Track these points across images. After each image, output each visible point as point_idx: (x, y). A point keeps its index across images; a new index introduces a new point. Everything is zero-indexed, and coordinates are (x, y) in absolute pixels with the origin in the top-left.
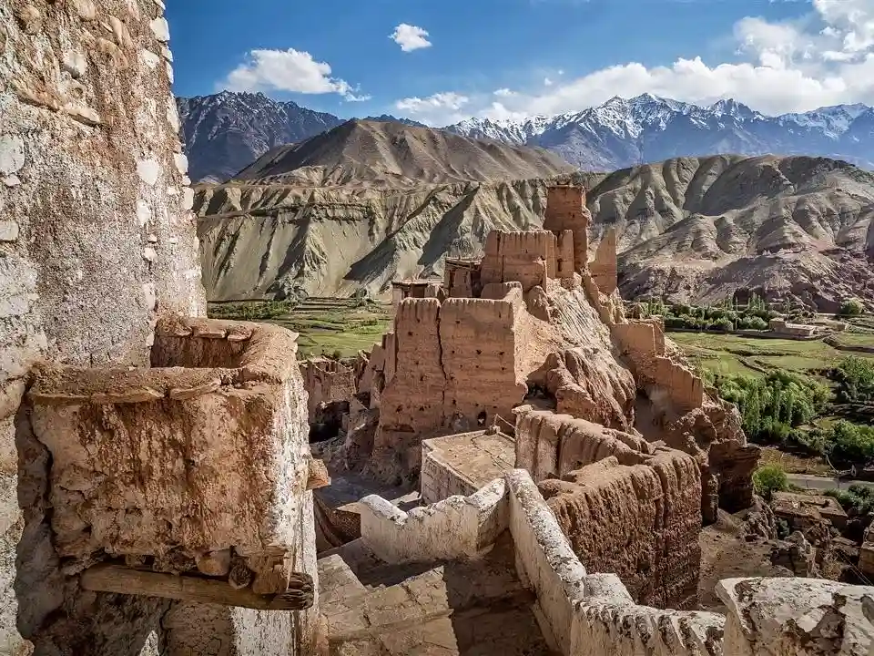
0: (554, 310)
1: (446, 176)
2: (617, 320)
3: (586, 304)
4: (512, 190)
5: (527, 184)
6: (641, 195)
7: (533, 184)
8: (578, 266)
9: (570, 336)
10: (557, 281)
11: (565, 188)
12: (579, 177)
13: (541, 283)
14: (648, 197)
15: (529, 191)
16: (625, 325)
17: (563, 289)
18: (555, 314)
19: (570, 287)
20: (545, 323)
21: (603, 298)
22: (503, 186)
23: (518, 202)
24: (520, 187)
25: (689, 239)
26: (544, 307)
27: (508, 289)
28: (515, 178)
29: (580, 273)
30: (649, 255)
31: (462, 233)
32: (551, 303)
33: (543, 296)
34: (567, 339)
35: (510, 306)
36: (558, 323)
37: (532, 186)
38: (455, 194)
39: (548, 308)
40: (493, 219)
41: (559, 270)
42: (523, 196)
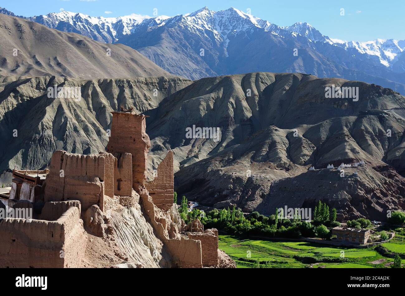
0: (109, 227)
1: (29, 68)
2: (171, 234)
3: (143, 221)
4: (99, 89)
5: (114, 84)
6: (221, 103)
7: (120, 84)
8: (136, 185)
9: (121, 251)
10: (116, 199)
11: (128, 114)
12: (166, 81)
13: (99, 202)
14: (230, 106)
15: (116, 91)
16: (177, 240)
17: (122, 207)
18: (109, 231)
19: (128, 205)
20: (99, 239)
21: (159, 214)
22: (89, 83)
23: (104, 101)
24: (106, 86)
25: (265, 151)
26: (99, 224)
27: (67, 207)
28: (104, 76)
29: (138, 191)
30: (229, 163)
31: (43, 129)
32: (106, 221)
33: (99, 214)
34: (117, 255)
35: (62, 227)
36: (111, 240)
37: (119, 86)
38: (38, 87)
39: (104, 226)
40: (77, 117)
41: (119, 189)
42: (110, 96)
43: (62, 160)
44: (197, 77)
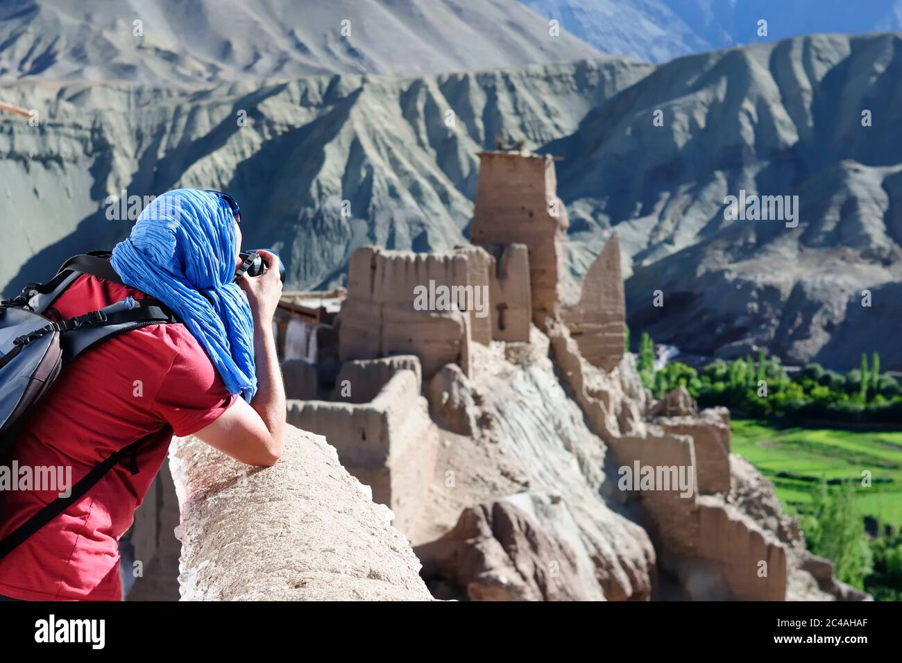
0: (485, 414)
1: (282, 61)
2: (623, 424)
3: (557, 393)
4: (439, 98)
5: (473, 84)
6: (723, 114)
7: (488, 84)
8: (540, 315)
9: (513, 466)
10: (497, 349)
11: (514, 157)
12: (590, 70)
13: (460, 358)
14: (744, 120)
15: (478, 100)
16: (638, 440)
17: (510, 367)
18: (484, 421)
19: (523, 362)
20: (464, 440)
21: (593, 379)
22: (417, 85)
24: (455, 89)
25: (831, 220)
26: (462, 408)
27: (390, 372)
28: (449, 67)
29: (544, 330)
31: (320, 194)
32: (478, 399)
33: (461, 385)
34: (505, 474)
35: (383, 418)
36: (491, 441)
37: (485, 89)
38: (305, 102)
39: (473, 411)
40: (395, 163)
41: (501, 325)
42: (464, 113)
43: (374, 267)
44: (664, 56)
